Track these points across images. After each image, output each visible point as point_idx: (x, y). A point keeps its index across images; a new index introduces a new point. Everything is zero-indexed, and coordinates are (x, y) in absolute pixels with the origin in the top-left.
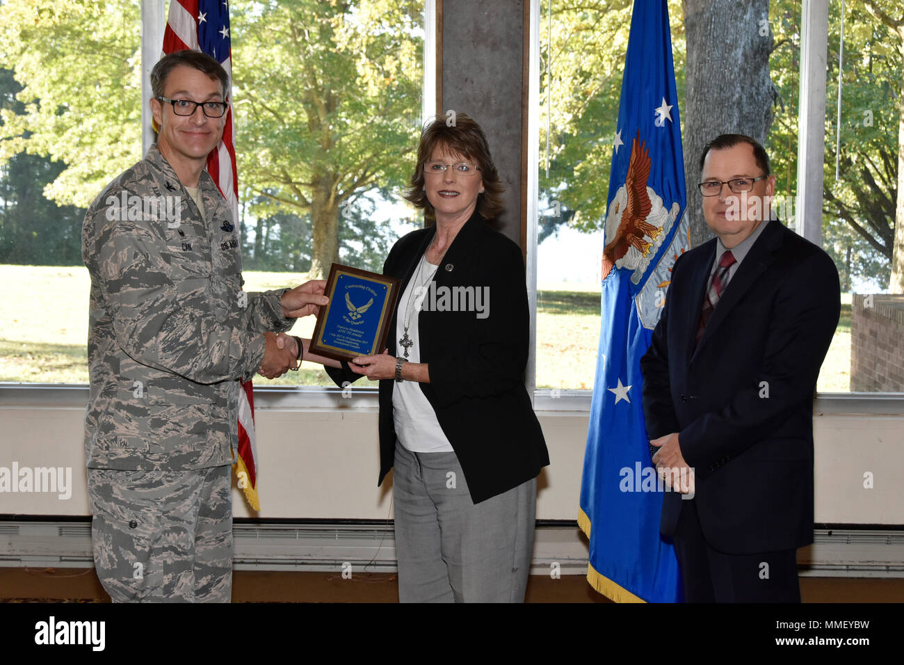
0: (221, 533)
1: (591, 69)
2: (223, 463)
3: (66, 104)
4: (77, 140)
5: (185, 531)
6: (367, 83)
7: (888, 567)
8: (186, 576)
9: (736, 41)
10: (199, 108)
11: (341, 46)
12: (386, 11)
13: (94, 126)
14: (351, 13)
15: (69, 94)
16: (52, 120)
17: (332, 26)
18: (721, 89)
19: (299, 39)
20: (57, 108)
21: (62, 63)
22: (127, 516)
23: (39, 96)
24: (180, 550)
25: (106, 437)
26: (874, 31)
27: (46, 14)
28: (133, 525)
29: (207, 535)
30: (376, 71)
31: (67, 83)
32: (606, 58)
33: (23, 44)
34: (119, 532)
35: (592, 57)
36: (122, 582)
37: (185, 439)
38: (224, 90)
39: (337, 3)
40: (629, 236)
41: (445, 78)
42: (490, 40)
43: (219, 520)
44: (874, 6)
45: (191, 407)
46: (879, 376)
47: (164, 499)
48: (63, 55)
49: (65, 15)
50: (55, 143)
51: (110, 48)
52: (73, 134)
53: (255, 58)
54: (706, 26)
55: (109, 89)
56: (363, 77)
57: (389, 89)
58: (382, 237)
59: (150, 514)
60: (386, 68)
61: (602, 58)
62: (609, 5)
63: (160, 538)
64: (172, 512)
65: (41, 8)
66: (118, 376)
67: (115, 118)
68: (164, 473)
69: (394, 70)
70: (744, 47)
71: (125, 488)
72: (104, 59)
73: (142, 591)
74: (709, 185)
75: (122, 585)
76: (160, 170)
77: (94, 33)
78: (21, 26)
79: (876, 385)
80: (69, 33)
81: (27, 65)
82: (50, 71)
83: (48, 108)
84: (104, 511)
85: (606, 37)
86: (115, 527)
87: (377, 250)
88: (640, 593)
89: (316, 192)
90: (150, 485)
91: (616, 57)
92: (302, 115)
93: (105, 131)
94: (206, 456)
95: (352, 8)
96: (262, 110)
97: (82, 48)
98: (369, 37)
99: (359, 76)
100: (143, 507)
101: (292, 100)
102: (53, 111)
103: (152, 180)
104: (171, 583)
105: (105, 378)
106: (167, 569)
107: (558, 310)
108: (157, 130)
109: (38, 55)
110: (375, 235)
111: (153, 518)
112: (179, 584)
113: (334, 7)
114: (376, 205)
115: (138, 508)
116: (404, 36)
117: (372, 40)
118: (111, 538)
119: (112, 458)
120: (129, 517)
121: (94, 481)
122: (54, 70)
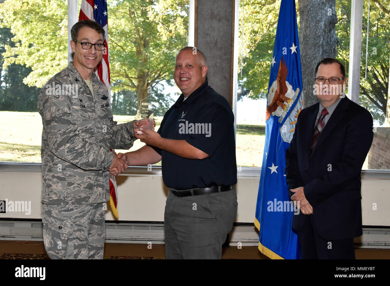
0: (100, 232)
1: (258, 30)
2: (101, 201)
3: (32, 43)
4: (37, 58)
5: (83, 231)
6: (162, 35)
7: (385, 244)
8: (84, 250)
9: (321, 18)
10: (93, 46)
11: (151, 19)
12: (170, 4)
13: (45, 52)
14: (155, 5)
15: (34, 39)
16: (27, 50)
17: (147, 10)
18: (315, 39)
19: (133, 16)
20: (29, 45)
21: (31, 25)
22: (58, 224)
23: (21, 40)
24: (81, 239)
25: (48, 190)
26: (380, 14)
27: (25, 4)
28: (60, 228)
29: (93, 232)
30: (166, 30)
31: (33, 34)
32: (264, 25)
33: (14, 17)
34: (54, 231)
35: (258, 25)
36: (56, 253)
37: (83, 191)
38: (103, 38)
39: (149, 1)
40: (278, 102)
41: (198, 33)
42: (218, 17)
43: (99, 226)
44: (379, 4)
45: (85, 177)
46: (381, 162)
47: (74, 217)
48: (32, 22)
49: (34, 4)
50: (28, 60)
51: (51, 19)
52: (35, 56)
53: (113, 24)
54: (308, 12)
55: (51, 36)
56: (160, 33)
57: (171, 37)
58: (167, 101)
59: (68, 223)
60: (170, 29)
61: (262, 25)
62: (266, 3)
63: (72, 234)
64: (78, 222)
65: (23, 2)
66: (53, 163)
67: (53, 49)
68: (74, 205)
69: (173, 30)
70: (325, 21)
71: (57, 212)
72: (49, 24)
73: (64, 257)
74: (320, 80)
75: (56, 254)
76: (73, 72)
77: (45, 13)
78: (14, 9)
79: (379, 166)
80: (34, 12)
81: (16, 26)
82: (26, 28)
83: (25, 44)
84: (48, 222)
85: (264, 16)
86: (53, 229)
87: (165, 106)
88: (281, 254)
89: (139, 82)
90: (68, 210)
91: (268, 25)
92: (133, 48)
93: (49, 55)
94: (93, 198)
95: (155, 3)
96: (116, 47)
97: (39, 19)
98: (163, 15)
99: (158, 32)
100: (65, 220)
101: (129, 42)
102: (27, 46)
103: (69, 77)
104: (77, 253)
105: (48, 164)
106: (75, 247)
107: (242, 132)
108: (73, 55)
109: (21, 22)
110: (164, 100)
111: (69, 225)
112: (81, 254)
113: (148, 2)
114: (164, 87)
115: (63, 220)
116: (178, 15)
117: (164, 17)
118: (51, 234)
119: (50, 200)
120: (59, 224)
121: (44, 208)
122: (27, 28)
